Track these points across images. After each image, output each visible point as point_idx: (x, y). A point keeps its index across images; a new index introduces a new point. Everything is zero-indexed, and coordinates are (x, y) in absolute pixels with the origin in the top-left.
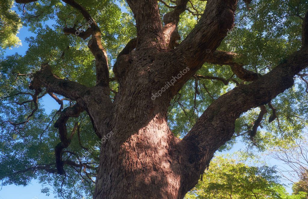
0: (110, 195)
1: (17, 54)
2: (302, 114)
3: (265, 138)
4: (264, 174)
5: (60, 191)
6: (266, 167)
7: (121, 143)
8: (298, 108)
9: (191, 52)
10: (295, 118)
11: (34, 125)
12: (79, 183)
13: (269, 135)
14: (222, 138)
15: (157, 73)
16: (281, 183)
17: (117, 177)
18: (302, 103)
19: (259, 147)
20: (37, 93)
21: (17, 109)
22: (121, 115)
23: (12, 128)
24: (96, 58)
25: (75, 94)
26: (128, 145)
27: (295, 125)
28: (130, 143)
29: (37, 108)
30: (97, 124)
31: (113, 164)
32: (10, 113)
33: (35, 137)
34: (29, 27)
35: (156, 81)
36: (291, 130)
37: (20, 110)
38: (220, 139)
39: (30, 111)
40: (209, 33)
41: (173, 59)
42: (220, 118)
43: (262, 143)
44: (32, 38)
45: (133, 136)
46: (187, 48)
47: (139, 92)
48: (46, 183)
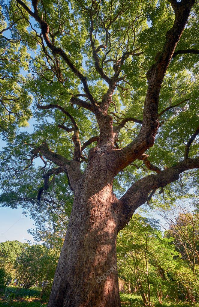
0: (80, 227)
1: (26, 132)
2: (176, 192)
3: (155, 202)
4: (152, 223)
5: (33, 215)
6: (154, 219)
7: (89, 197)
8: (174, 188)
9: (130, 153)
10: (172, 194)
11: (26, 173)
12: (45, 212)
13: (157, 201)
14: (141, 202)
15: (110, 161)
16: (161, 230)
17: (86, 217)
18: (177, 186)
19: (150, 206)
20: (34, 156)
21: (19, 162)
22: (89, 181)
23: (13, 173)
24: (75, 145)
25: (61, 163)
26: (93, 199)
27: (172, 198)
28: (94, 198)
29: (32, 164)
30: (72, 182)
31: (83, 208)
32: (14, 164)
33: (25, 180)
34: (36, 119)
35: (110, 165)
36: (169, 200)
37: (20, 163)
38: (140, 203)
39: (26, 165)
40: (141, 146)
41: (120, 155)
42: (140, 191)
43: (152, 205)
44: (37, 125)
45: (96, 195)
46: (128, 151)
47: (101, 170)
48: (26, 208)
